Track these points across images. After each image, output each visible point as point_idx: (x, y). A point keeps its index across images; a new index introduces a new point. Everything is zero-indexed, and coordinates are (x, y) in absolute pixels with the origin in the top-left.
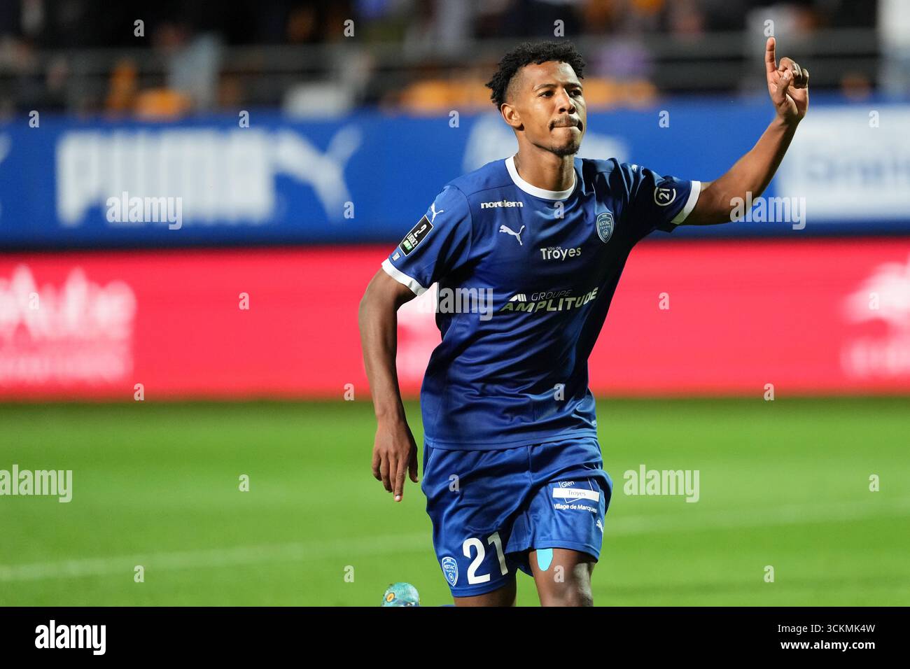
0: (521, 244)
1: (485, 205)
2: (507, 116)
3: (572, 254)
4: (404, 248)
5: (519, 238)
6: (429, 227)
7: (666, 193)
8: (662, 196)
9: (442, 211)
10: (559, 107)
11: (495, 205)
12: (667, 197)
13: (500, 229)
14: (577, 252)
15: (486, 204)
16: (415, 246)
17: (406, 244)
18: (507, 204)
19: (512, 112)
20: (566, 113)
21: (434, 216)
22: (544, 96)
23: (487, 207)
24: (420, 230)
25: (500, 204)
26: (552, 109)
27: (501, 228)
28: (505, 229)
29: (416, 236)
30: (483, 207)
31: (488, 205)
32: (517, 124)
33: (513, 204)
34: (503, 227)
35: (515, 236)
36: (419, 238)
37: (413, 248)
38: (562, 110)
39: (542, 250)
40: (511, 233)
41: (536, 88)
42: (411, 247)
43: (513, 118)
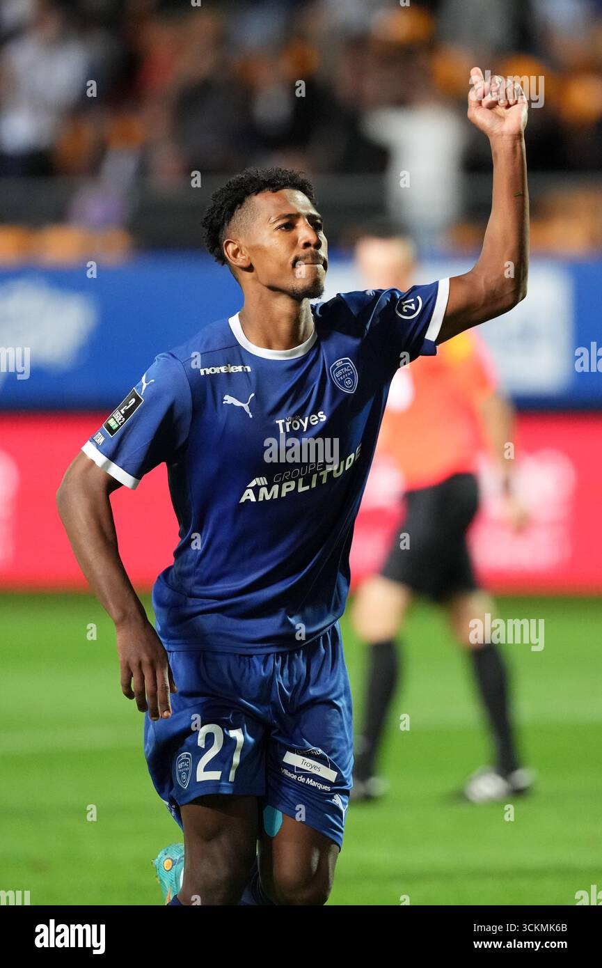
0: (251, 416)
1: (205, 371)
2: (230, 254)
3: (314, 421)
4: (109, 428)
5: (247, 409)
6: (138, 400)
7: (410, 304)
8: (406, 308)
9: (153, 381)
10: (303, 242)
11: (217, 370)
12: (413, 307)
13: (223, 400)
14: (319, 418)
15: (206, 369)
16: (122, 424)
17: (112, 423)
18: (232, 369)
19: (238, 250)
20: (312, 248)
21: (144, 388)
22: (283, 228)
23: (208, 373)
24: (128, 405)
25: (223, 369)
26: (294, 243)
27: (225, 398)
28: (229, 399)
29: (123, 412)
30: (202, 373)
31: (209, 371)
32: (245, 264)
33: (239, 369)
34: (227, 397)
35: (242, 408)
36: (126, 415)
37: (119, 427)
38: (307, 245)
39: (277, 422)
40: (238, 403)
41: (273, 219)
42: (117, 426)
43: (238, 256)
